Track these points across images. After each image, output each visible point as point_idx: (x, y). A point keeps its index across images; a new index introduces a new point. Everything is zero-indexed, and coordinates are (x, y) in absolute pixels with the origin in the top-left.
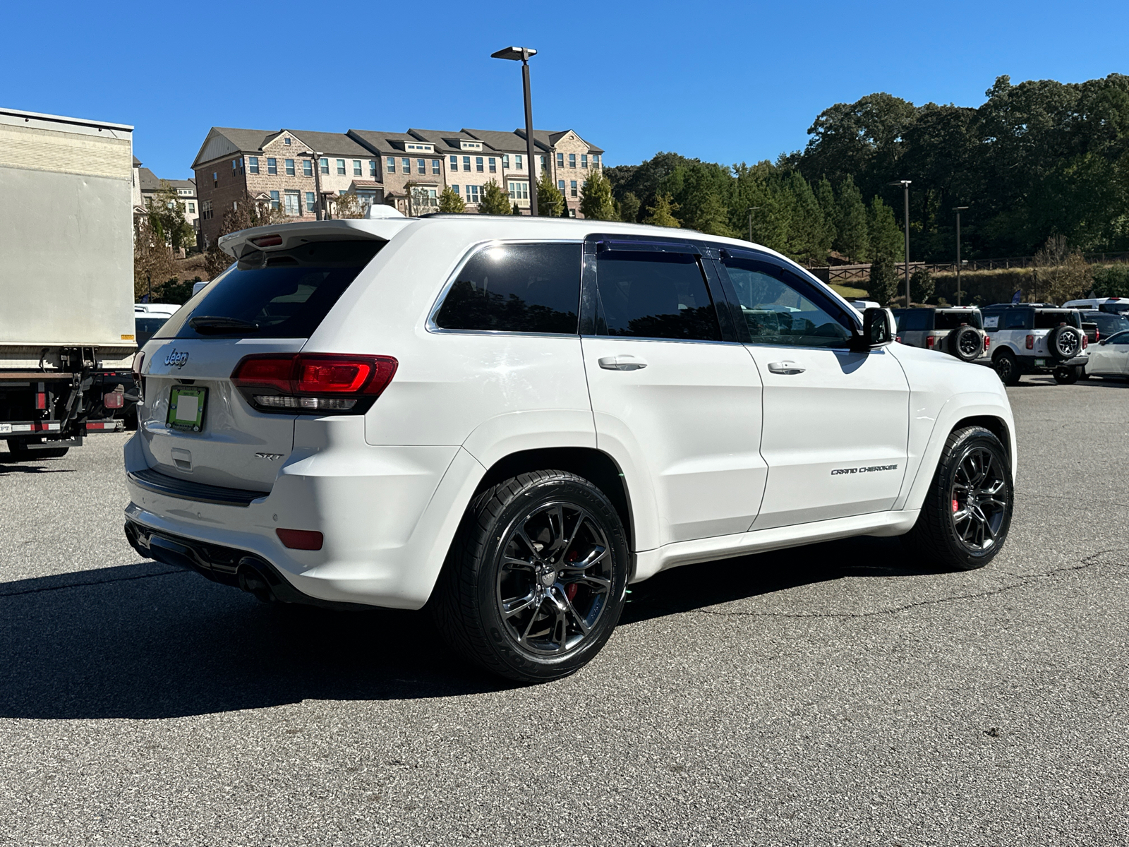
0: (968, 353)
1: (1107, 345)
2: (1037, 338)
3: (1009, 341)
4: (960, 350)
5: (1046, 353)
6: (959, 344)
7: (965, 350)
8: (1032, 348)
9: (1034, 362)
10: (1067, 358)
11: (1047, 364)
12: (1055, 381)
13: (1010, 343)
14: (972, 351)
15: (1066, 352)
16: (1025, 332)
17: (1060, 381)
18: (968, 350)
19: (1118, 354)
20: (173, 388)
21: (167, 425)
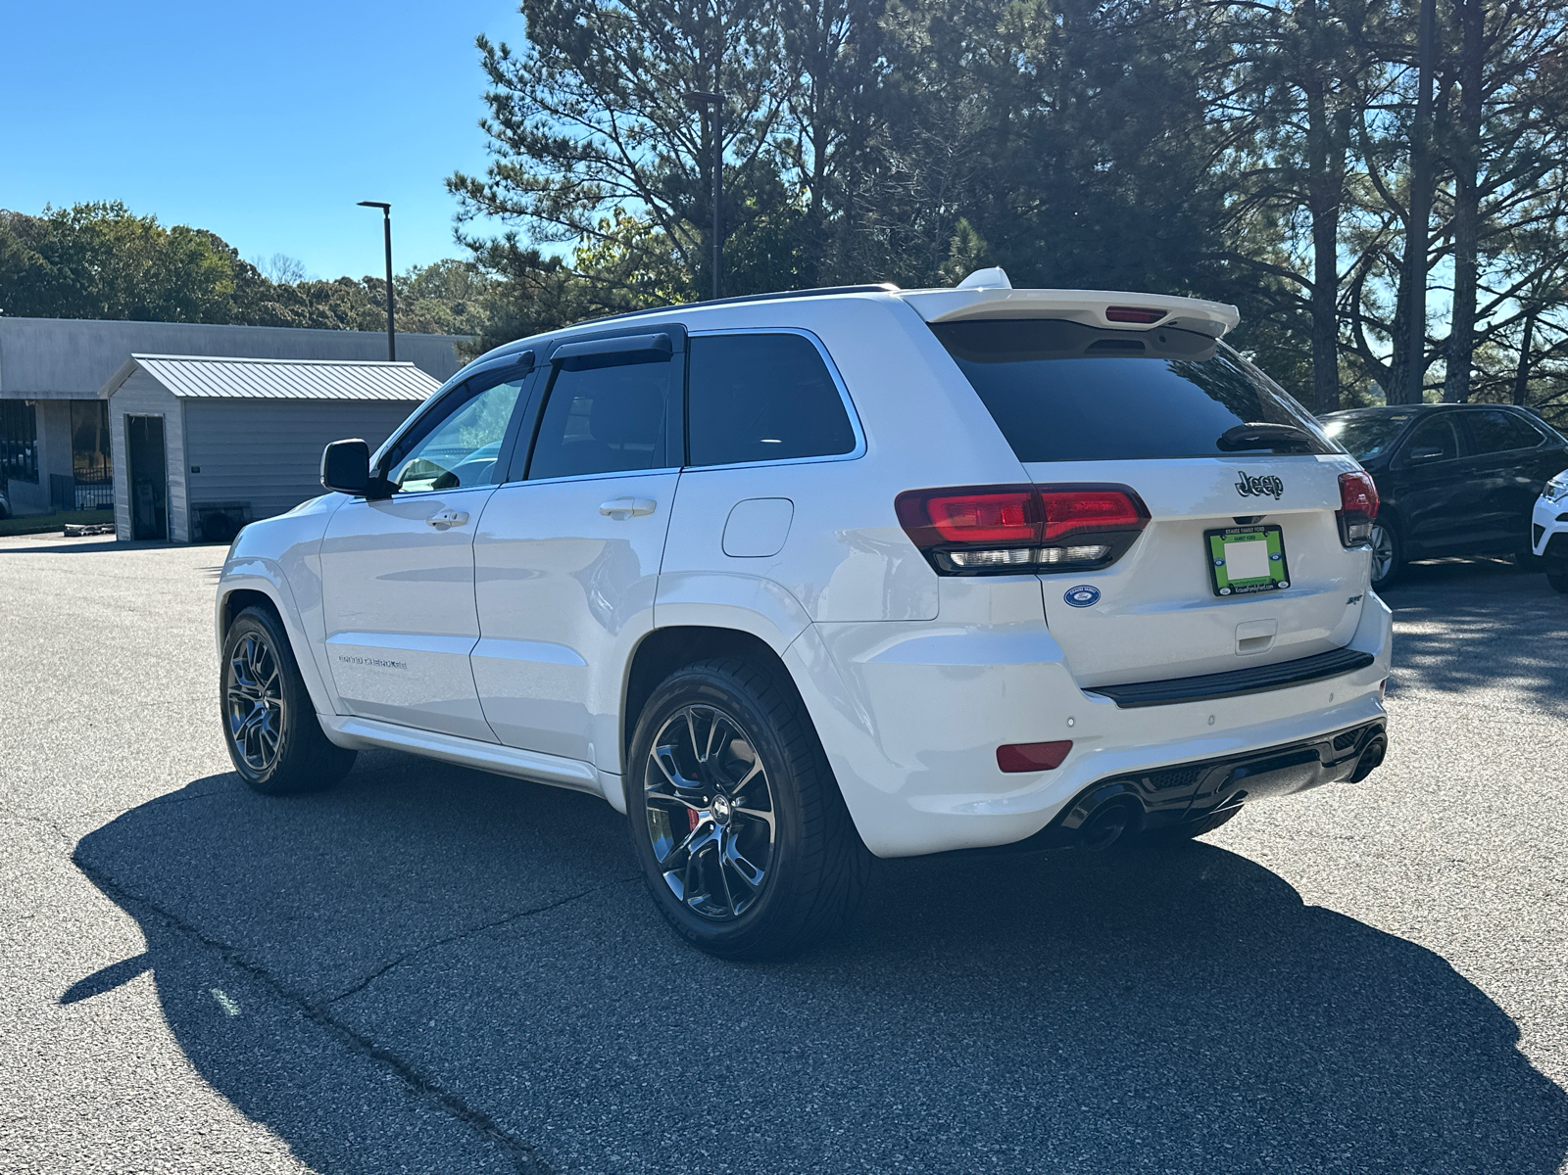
20: (1208, 534)
21: (1221, 592)
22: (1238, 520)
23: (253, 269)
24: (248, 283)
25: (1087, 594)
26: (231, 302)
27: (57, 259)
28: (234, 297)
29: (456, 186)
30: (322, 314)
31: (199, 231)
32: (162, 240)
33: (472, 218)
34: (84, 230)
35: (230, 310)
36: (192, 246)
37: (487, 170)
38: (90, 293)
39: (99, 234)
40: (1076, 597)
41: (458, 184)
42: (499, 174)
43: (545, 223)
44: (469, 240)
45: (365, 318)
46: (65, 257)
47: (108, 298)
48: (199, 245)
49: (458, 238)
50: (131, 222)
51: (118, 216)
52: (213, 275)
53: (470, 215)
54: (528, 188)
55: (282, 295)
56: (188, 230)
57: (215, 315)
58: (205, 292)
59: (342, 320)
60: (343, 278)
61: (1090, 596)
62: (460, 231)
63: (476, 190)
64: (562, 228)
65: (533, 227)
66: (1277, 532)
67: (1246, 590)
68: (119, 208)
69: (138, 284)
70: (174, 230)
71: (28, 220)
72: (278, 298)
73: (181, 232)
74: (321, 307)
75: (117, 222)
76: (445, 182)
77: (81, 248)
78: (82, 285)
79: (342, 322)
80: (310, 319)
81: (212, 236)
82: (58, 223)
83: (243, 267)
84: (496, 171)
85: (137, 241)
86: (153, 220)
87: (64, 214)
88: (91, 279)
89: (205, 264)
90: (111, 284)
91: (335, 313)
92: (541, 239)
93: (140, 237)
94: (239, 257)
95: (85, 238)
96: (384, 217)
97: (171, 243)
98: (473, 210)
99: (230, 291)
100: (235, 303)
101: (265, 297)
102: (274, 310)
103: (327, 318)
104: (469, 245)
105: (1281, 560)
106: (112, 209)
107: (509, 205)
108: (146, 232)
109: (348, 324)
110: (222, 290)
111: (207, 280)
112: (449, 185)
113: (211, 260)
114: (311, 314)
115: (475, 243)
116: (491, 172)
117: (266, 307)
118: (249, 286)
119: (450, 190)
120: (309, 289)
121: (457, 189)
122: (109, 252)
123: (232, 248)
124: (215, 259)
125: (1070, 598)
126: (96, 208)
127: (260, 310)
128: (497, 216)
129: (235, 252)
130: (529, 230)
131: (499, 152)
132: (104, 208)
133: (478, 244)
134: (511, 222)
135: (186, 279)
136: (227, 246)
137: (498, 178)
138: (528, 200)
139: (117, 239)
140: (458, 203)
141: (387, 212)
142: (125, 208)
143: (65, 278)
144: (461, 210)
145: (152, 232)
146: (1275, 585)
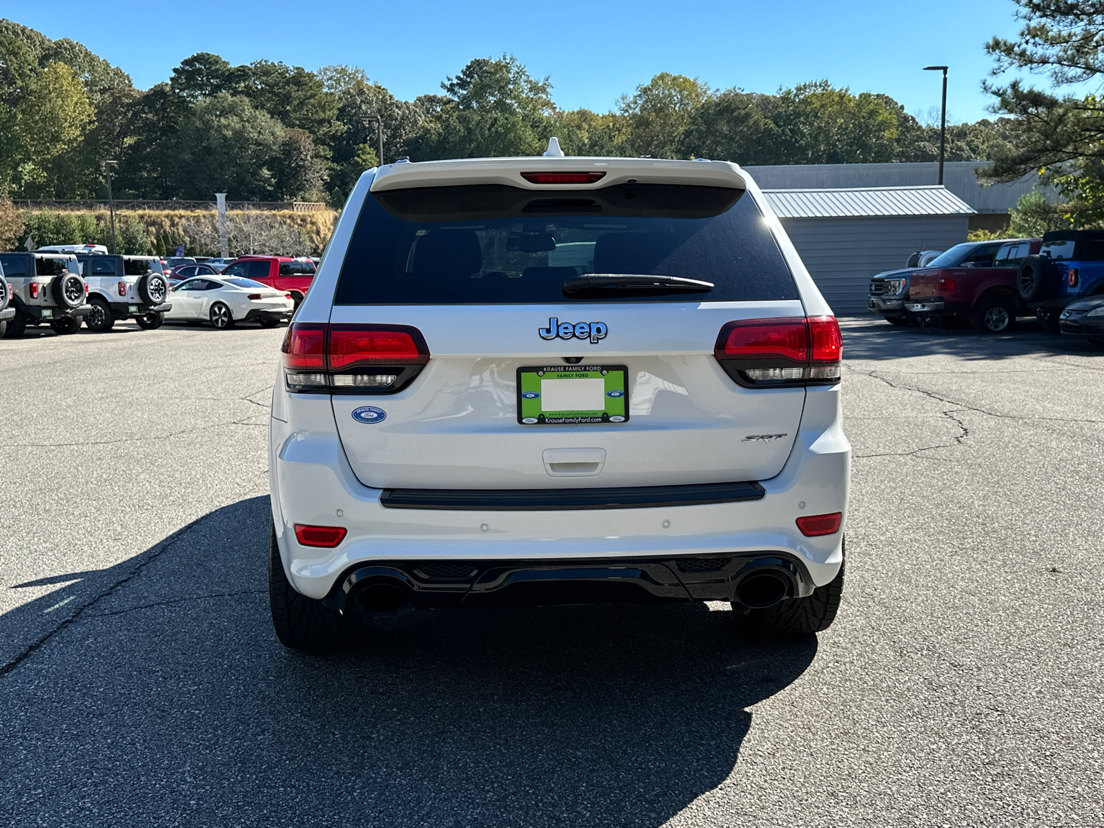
0: (73, 300)
1: (177, 292)
2: (128, 285)
3: (99, 288)
4: (66, 298)
5: (137, 300)
6: (64, 291)
7: (70, 298)
8: (125, 295)
9: (128, 309)
10: (155, 304)
11: (139, 311)
12: (138, 326)
13: (101, 290)
14: (76, 298)
15: (156, 298)
16: (116, 279)
17: (144, 326)
18: (73, 297)
19: (191, 300)
20: (520, 371)
21: (524, 421)
22: (567, 359)
23: (913, 119)
24: (908, 129)
25: (372, 414)
26: (895, 144)
27: (782, 123)
28: (898, 141)
29: (993, 48)
30: (960, 149)
31: (878, 96)
32: (852, 104)
33: (1004, 71)
34: (801, 102)
35: (893, 150)
36: (872, 106)
37: (1020, 33)
38: (801, 145)
39: (811, 103)
40: (363, 415)
41: (996, 45)
42: (1029, 34)
43: (1066, 69)
44: (994, 89)
45: (992, 149)
46: (788, 120)
47: (812, 147)
48: (876, 105)
49: (985, 89)
50: (832, 92)
51: (823, 90)
52: (884, 125)
53: (1002, 69)
54: (1053, 42)
55: (932, 136)
56: (870, 95)
57: (883, 155)
58: (878, 138)
59: (974, 151)
60: (983, 120)
61: (375, 415)
62: (987, 83)
63: (1009, 50)
64: (1080, 71)
65: (1055, 73)
66: (622, 372)
67: (561, 421)
68: (825, 84)
69: (833, 136)
70: (861, 96)
71: (767, 98)
72: (930, 139)
73: (865, 97)
74: (959, 144)
75: (823, 94)
76: (984, 46)
77: (798, 115)
78: (796, 140)
79: (974, 153)
80: (951, 152)
81: (887, 97)
82: (785, 99)
83: (906, 118)
84: (1026, 32)
85: (835, 107)
86: (847, 91)
87: (789, 93)
88: (803, 135)
89: (880, 118)
90: (816, 138)
91: (970, 147)
92: (1062, 81)
93: (837, 103)
94: (905, 111)
95: (802, 107)
96: (943, 76)
97: (858, 105)
98: (1006, 65)
99: (895, 136)
100: (898, 144)
101: (920, 139)
102: (924, 147)
103: (963, 151)
104: (994, 93)
105: (623, 397)
106: (820, 86)
107: (1036, 57)
108: (842, 99)
109: (979, 154)
110: (890, 136)
111: (880, 130)
112: (988, 47)
113: (884, 115)
114: (951, 148)
115: (999, 91)
116: (1022, 34)
117: (919, 146)
118: (909, 132)
119: (989, 52)
120: (953, 130)
121: (994, 50)
122: (816, 116)
123: (899, 105)
124: (886, 114)
125: (357, 415)
126: (810, 86)
127: (915, 149)
128: (1027, 67)
129: (902, 107)
130: (1052, 76)
131: (1025, 17)
132: (816, 86)
133: (1001, 92)
134: (1036, 71)
135: (867, 130)
136: (897, 104)
137: (1028, 37)
138: (1054, 51)
139: (822, 106)
140: (994, 61)
141: (945, 73)
142: (829, 84)
143: (787, 135)
144: (996, 65)
145: (845, 99)
146: (605, 418)
